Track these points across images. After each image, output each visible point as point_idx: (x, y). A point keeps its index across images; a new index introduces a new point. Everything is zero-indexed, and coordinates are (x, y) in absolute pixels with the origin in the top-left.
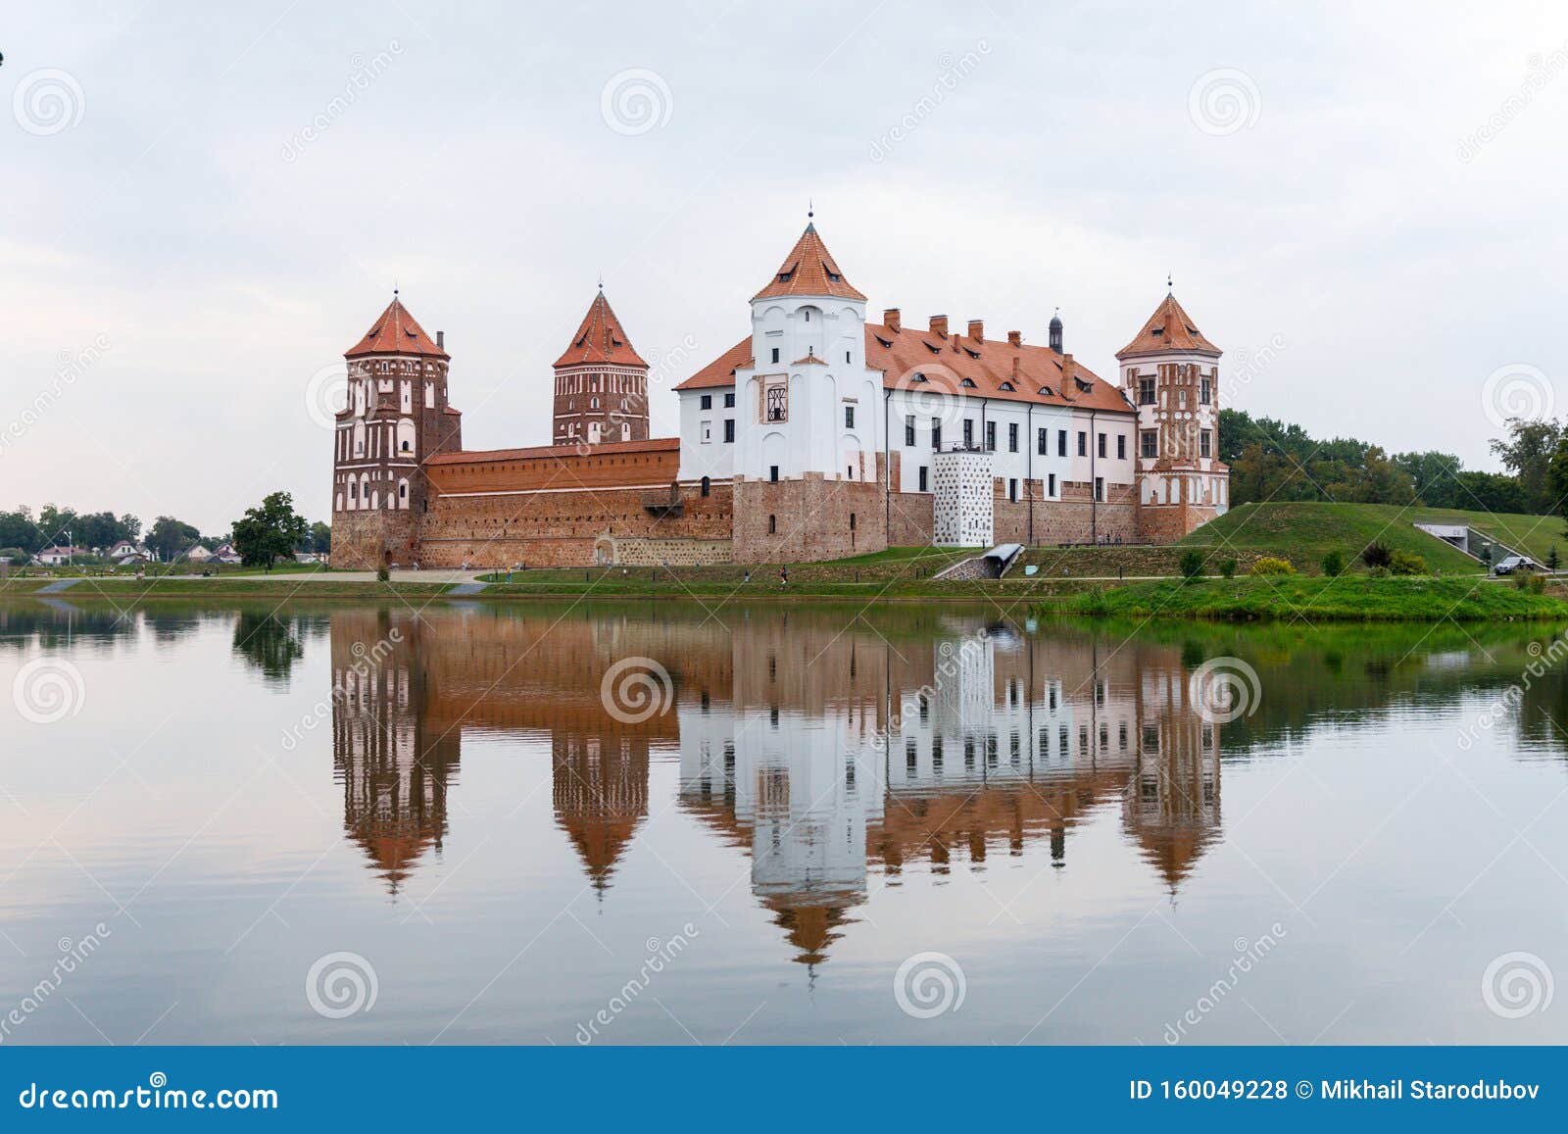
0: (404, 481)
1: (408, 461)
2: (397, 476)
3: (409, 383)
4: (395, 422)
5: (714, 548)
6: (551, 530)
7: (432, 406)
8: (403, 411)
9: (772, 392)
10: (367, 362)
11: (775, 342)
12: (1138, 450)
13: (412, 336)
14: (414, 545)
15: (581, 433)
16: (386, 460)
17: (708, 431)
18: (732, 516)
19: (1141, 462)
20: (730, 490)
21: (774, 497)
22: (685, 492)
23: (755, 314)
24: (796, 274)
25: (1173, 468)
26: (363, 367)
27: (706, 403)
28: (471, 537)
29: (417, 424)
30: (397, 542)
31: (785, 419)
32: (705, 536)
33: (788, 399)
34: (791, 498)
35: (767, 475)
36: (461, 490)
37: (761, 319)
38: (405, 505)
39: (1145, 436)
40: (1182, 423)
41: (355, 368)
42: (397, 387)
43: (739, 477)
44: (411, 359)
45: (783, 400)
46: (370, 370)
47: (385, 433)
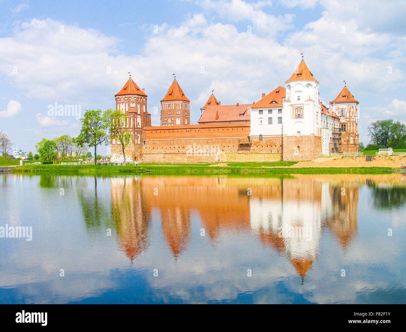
1: (139, 129)
2: (137, 134)
3: (139, 104)
5: (264, 156)
7: (145, 112)
8: (138, 113)
9: (297, 109)
10: (126, 97)
11: (299, 94)
12: (340, 129)
13: (138, 90)
14: (141, 155)
15: (174, 122)
16: (135, 128)
17: (261, 121)
18: (271, 146)
19: (342, 132)
20: (271, 139)
21: (299, 141)
22: (253, 139)
23: (291, 86)
24: (303, 74)
25: (351, 134)
26: (124, 99)
27: (261, 112)
28: (164, 153)
29: (141, 117)
30: (138, 154)
31: (302, 117)
32: (261, 152)
33: (304, 111)
34: (306, 141)
35: (296, 134)
36: (160, 138)
37: (293, 87)
38: (139, 143)
39: (342, 125)
40: (353, 122)
41: (120, 99)
42: (137, 105)
43: (285, 135)
44: (140, 97)
45: (301, 112)
46: (127, 100)
47: (134, 120)
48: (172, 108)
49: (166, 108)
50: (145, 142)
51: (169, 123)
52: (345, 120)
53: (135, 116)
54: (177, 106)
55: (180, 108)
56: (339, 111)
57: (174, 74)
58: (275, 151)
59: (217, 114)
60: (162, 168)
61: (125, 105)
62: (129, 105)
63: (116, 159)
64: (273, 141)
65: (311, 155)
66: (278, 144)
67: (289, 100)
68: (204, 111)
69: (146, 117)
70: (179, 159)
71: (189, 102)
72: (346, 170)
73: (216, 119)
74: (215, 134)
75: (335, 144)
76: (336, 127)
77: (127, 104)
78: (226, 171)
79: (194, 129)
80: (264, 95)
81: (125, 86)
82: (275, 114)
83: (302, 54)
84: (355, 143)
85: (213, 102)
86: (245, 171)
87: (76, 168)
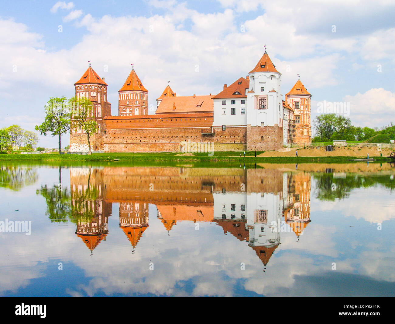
0: (99, 125)
1: (100, 118)
3: (100, 93)
5: (227, 146)
6: (161, 140)
7: (105, 101)
8: (99, 102)
9: (261, 100)
10: (86, 86)
11: (262, 85)
12: (295, 121)
13: (98, 78)
14: (102, 145)
15: (132, 112)
16: (95, 118)
17: (224, 111)
18: (234, 136)
19: (296, 124)
20: (234, 129)
21: (263, 131)
22: (216, 130)
23: (255, 77)
24: (267, 66)
25: (305, 126)
26: (84, 87)
27: (224, 103)
28: (126, 143)
29: (102, 106)
30: (98, 144)
31: (266, 108)
32: (224, 142)
33: (267, 102)
34: (269, 132)
35: (260, 125)
36: (121, 128)
37: (257, 78)
38: (100, 132)
39: (296, 117)
40: (307, 114)
41: (80, 88)
42: (97, 94)
43: (249, 125)
44: (100, 86)
45: (265, 103)
46: (87, 89)
47: (95, 109)
48: (131, 98)
49: (124, 98)
50: (105, 131)
51: (128, 113)
52: (299, 112)
53: (96, 105)
54: (136, 97)
55: (139, 98)
56: (294, 103)
57: (131, 64)
58: (238, 141)
59: (174, 105)
60: (130, 157)
61: (86, 94)
62: (90, 94)
63: (76, 149)
64: (236, 132)
65: (275, 145)
66: (241, 135)
67: (253, 90)
68: (161, 101)
69: (106, 106)
70: (141, 149)
71: (147, 92)
72: (313, 159)
73: (173, 110)
74: (177, 124)
75: (290, 136)
76: (291, 119)
77: (87, 93)
78: (196, 160)
79: (156, 119)
80: (225, 86)
81: (85, 74)
82: (238, 104)
83: (265, 46)
84: (308, 134)
85: (168, 93)
86: (214, 160)
87: (39, 157)
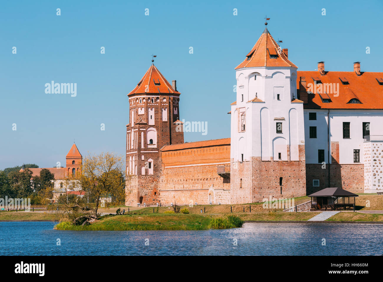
0: (150, 160)
1: (153, 149)
2: (147, 158)
3: (154, 109)
4: (145, 129)
6: (197, 185)
7: (166, 120)
8: (150, 124)
9: (243, 116)
11: (242, 91)
13: (158, 84)
16: (140, 150)
28: (174, 189)
29: (157, 130)
30: (147, 192)
31: (245, 130)
33: (246, 120)
37: (238, 79)
42: (147, 111)
62: (137, 112)
69: (170, 129)
